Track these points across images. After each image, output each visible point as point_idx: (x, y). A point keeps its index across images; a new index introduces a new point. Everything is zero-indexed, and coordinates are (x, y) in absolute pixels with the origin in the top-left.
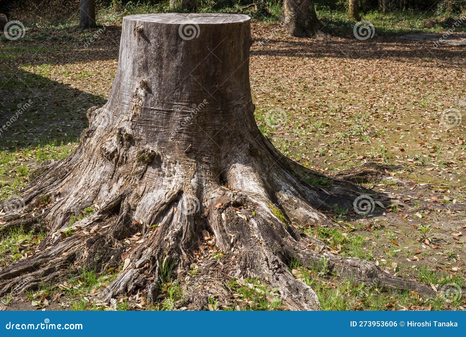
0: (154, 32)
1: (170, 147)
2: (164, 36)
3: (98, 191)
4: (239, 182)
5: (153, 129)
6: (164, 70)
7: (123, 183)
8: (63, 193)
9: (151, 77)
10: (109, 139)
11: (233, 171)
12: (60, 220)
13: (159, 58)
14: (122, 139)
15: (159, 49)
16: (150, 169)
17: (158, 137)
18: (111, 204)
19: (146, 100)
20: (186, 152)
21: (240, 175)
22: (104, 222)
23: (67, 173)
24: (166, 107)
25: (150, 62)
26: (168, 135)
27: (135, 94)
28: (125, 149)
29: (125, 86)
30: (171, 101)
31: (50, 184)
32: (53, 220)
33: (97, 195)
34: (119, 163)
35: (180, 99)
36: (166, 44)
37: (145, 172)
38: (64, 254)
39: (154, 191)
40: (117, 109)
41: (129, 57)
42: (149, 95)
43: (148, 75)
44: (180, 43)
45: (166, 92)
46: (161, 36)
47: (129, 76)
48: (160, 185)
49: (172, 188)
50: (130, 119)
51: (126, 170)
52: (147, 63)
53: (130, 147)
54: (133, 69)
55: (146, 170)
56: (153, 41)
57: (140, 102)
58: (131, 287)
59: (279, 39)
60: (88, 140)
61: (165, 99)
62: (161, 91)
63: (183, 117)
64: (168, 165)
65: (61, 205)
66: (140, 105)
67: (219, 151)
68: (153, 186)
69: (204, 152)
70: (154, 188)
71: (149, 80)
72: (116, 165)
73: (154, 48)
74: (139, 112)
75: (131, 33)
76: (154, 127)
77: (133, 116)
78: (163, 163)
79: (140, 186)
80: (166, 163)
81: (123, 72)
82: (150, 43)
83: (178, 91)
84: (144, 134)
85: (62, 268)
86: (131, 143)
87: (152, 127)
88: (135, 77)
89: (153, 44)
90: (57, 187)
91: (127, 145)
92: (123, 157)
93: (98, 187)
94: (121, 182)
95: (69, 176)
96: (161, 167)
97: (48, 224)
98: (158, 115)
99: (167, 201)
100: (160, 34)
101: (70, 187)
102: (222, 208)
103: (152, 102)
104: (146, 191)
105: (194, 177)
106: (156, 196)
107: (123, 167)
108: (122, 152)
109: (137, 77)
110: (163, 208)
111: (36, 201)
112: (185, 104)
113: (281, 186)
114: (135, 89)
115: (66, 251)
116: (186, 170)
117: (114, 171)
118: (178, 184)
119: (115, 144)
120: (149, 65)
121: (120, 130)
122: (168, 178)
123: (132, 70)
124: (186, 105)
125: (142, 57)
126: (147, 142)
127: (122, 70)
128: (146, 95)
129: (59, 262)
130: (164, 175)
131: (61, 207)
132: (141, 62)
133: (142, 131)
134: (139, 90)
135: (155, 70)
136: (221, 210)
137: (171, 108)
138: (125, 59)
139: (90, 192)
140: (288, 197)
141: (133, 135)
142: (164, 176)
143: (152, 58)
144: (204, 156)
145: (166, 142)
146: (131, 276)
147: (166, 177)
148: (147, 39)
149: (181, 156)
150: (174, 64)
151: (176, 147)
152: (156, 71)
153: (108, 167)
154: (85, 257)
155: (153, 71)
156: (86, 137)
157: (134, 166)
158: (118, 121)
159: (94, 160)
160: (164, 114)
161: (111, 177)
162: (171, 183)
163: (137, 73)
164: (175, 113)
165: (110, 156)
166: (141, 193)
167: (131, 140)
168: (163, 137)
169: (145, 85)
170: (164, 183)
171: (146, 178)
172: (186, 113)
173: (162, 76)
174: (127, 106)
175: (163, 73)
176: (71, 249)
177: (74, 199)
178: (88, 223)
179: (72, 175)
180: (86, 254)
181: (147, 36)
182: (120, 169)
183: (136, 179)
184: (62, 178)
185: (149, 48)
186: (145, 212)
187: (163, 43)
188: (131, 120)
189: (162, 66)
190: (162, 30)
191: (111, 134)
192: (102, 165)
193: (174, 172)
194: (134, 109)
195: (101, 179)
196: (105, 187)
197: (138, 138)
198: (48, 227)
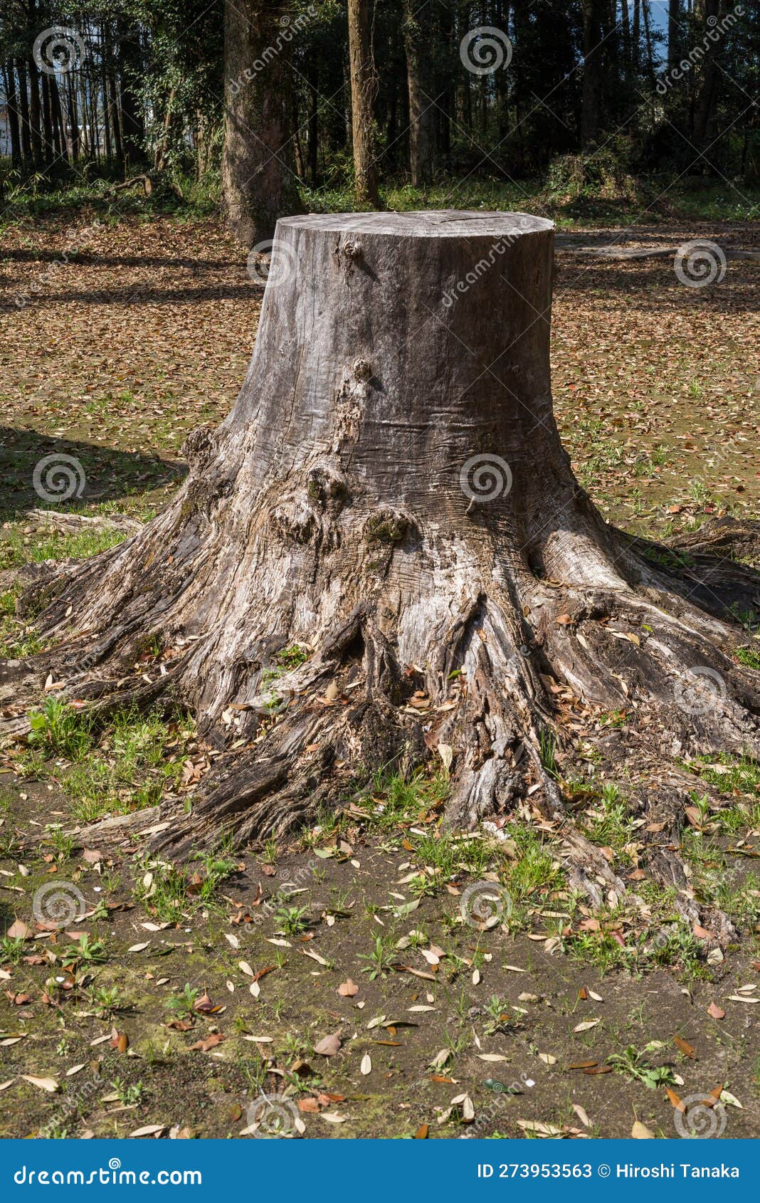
0: (389, 255)
1: (435, 504)
2: (410, 263)
3: (291, 611)
4: (573, 569)
5: (389, 469)
6: (409, 338)
7: (344, 590)
8: (188, 625)
9: (381, 354)
10: (285, 497)
11: (554, 547)
12: (225, 682)
13: (400, 314)
14: (323, 496)
15: (400, 293)
16: (400, 555)
17: (404, 484)
18: (343, 636)
19: (369, 406)
20: (470, 514)
21: (571, 555)
22: (339, 674)
23: (182, 580)
24: (418, 419)
25: (378, 322)
26: (426, 478)
27: (341, 394)
28: (331, 515)
29: (314, 378)
30: (427, 405)
31: (150, 609)
32: (200, 684)
33: (291, 620)
34: (324, 548)
35: (446, 398)
36: (416, 281)
37: (390, 561)
38: (310, 748)
39: (422, 600)
40: (294, 429)
41: (320, 313)
42: (376, 393)
43: (372, 350)
44: (446, 278)
45: (415, 386)
46: (403, 264)
47: (323, 354)
48: (430, 586)
49: (459, 592)
50: (335, 448)
51: (345, 562)
52: (369, 325)
53: (340, 510)
54: (335, 340)
55: (392, 557)
56: (384, 275)
57: (355, 410)
58: (504, 797)
59: (225, 259)
60: (222, 502)
61: (415, 401)
62: (403, 385)
63: (455, 437)
64: (437, 543)
65: (211, 650)
66: (354, 416)
67: (522, 509)
68: (416, 591)
69: (497, 510)
70: (420, 594)
71: (376, 362)
72: (317, 552)
73: (386, 290)
74: (352, 432)
75: (325, 259)
76: (392, 464)
77: (340, 441)
78: (426, 540)
79: (387, 592)
80: (430, 538)
81: (302, 346)
82: (379, 281)
83: (441, 383)
84: (372, 481)
85: (325, 777)
86: (344, 502)
87: (387, 464)
88: (340, 357)
89: (385, 281)
90: (170, 615)
91: (334, 507)
92: (331, 535)
93: (290, 604)
94: (336, 586)
95: (190, 588)
96: (422, 548)
97: (187, 696)
98: (400, 437)
99: (463, 620)
100: (402, 260)
101: (205, 610)
102: (573, 624)
103: (383, 409)
104: (405, 601)
105: (495, 566)
106: (430, 611)
107: (334, 555)
108: (325, 522)
109: (346, 355)
110: (460, 633)
111: (132, 649)
112: (456, 409)
113: (639, 572)
114: (342, 382)
115: (310, 743)
116: (478, 552)
117: (317, 566)
118: (470, 583)
119: (305, 506)
120: (374, 328)
121: (316, 473)
122: (444, 571)
123: (330, 342)
124: (458, 413)
125: (358, 311)
126: (380, 497)
127: (300, 342)
128: (369, 394)
129: (313, 765)
130: (432, 566)
131: (210, 656)
132: (357, 322)
133: (364, 474)
134: (352, 385)
135: (388, 338)
136: (572, 628)
137: (427, 421)
138: (309, 317)
139: (273, 615)
140: (659, 594)
141: (347, 481)
142: (433, 568)
143: (383, 313)
144: (499, 519)
145: (421, 494)
146: (497, 774)
147: (437, 570)
148: (370, 273)
149: (460, 523)
150: (434, 324)
151: (448, 504)
152: (391, 340)
153: (300, 558)
154: (357, 750)
155: (383, 343)
156: (216, 497)
157: (360, 552)
158: (300, 456)
159: (259, 545)
160: (414, 434)
161: (311, 579)
162: (452, 582)
163: (345, 347)
164: (437, 431)
165: (301, 535)
166: (395, 608)
167: (342, 496)
168: (415, 484)
169: (367, 374)
170: (438, 583)
171: (395, 575)
172: (460, 429)
173: (406, 352)
174: (321, 420)
175: (409, 345)
176: (319, 736)
177: (240, 634)
178: (307, 682)
179: (198, 585)
180: (354, 743)
181: (370, 264)
182: (329, 561)
183: (373, 579)
184: (175, 593)
185: (375, 291)
186: (419, 648)
187: (408, 279)
188: (338, 453)
189: (406, 329)
190: (408, 251)
191: (290, 483)
192: (283, 555)
193: (454, 558)
194: (341, 426)
195: (289, 585)
196: (303, 603)
197: (359, 489)
198: (186, 703)
